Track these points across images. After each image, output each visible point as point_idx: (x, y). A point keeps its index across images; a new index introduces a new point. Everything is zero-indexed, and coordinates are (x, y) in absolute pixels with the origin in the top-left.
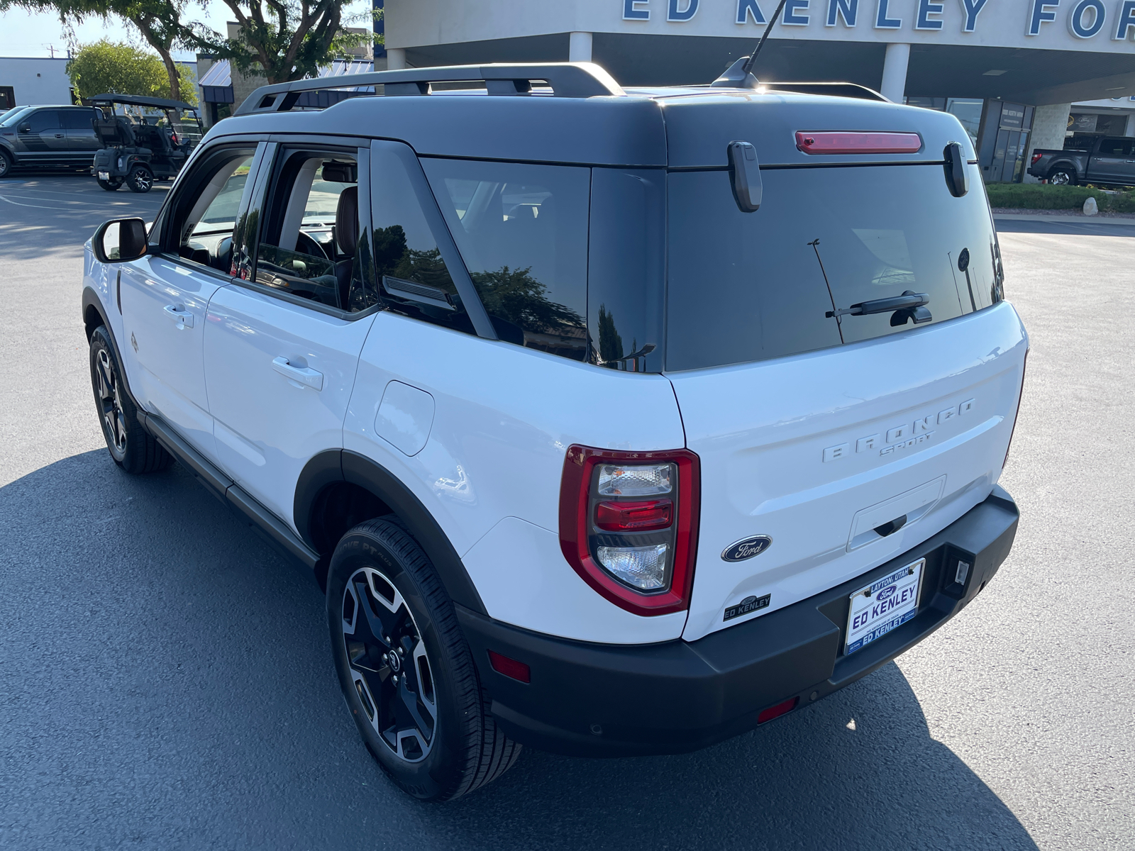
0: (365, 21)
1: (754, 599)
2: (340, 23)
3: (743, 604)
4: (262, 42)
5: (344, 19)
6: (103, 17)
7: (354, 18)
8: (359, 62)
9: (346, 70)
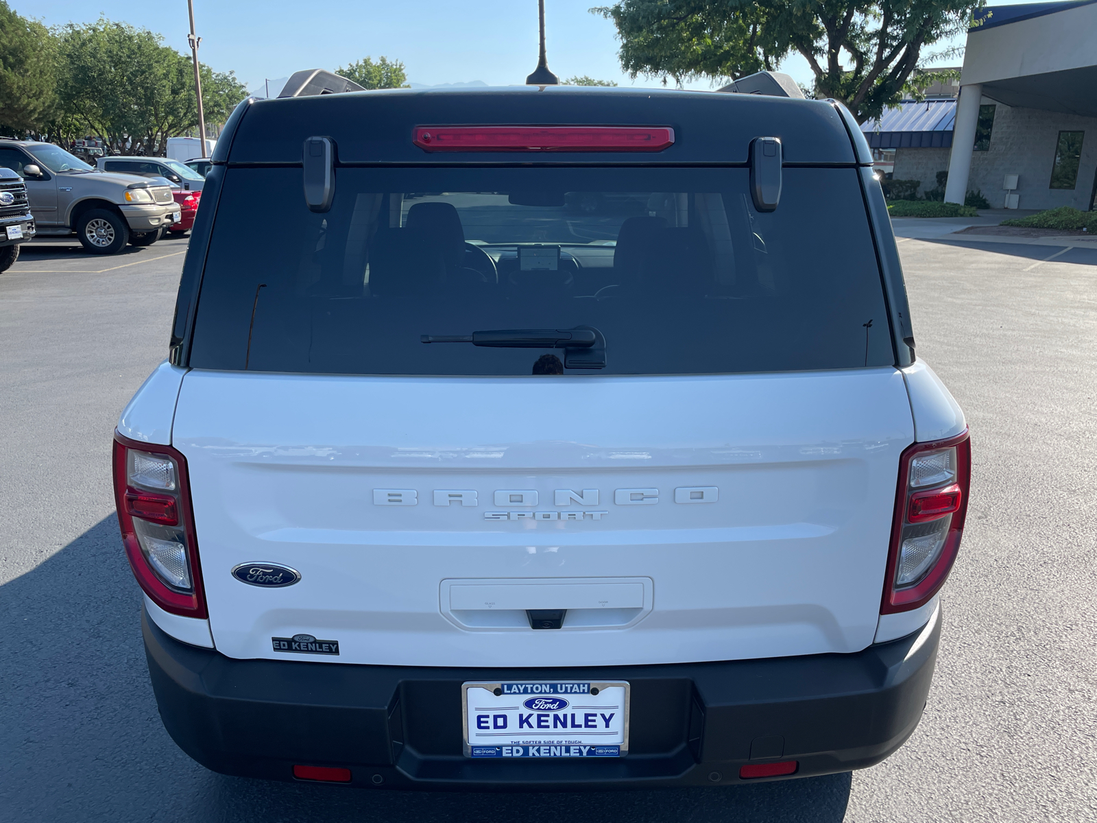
0: (945, 60)
1: (312, 640)
2: (917, 64)
3: (296, 639)
4: (831, 89)
5: (923, 59)
6: (711, 78)
7: (933, 57)
8: (944, 101)
9: (928, 109)
